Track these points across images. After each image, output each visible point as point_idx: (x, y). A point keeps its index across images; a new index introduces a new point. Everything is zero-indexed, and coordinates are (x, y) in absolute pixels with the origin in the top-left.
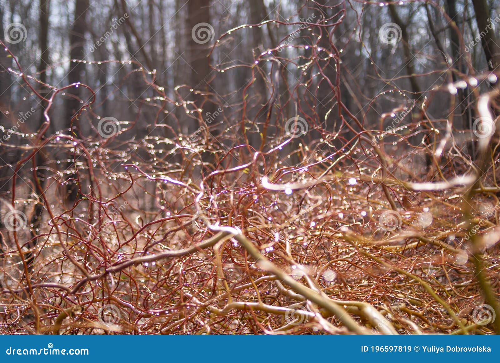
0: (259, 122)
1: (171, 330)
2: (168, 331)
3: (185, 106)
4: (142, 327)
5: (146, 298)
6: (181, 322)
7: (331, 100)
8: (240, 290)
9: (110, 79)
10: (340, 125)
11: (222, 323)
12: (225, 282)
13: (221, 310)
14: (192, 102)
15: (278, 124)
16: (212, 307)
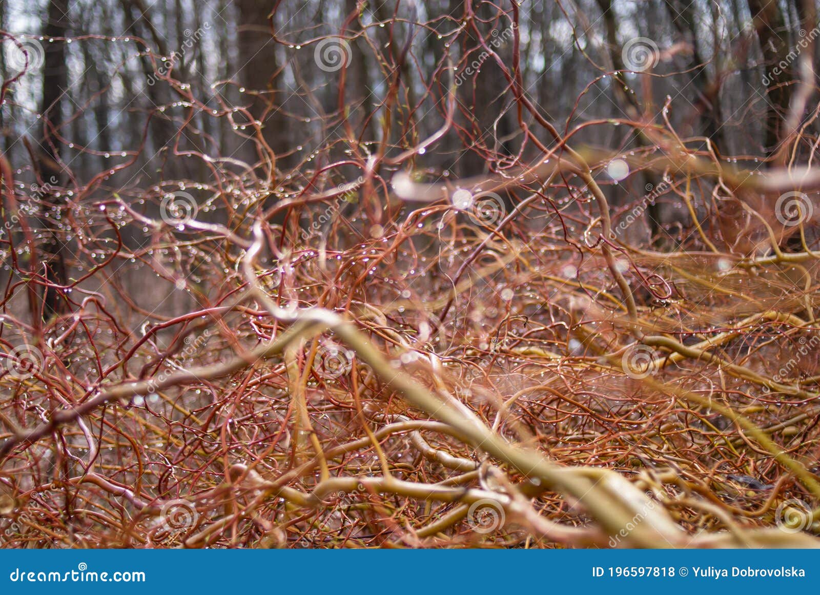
0: (368, 141)
1: (207, 539)
2: (201, 541)
3: (230, 116)
4: (154, 534)
5: (162, 476)
6: (227, 523)
7: (505, 92)
8: (343, 453)
9: (115, 118)
10: (522, 141)
11: (311, 519)
12: (315, 437)
13: (308, 495)
14: (244, 109)
15: (404, 144)
16: (288, 489)
